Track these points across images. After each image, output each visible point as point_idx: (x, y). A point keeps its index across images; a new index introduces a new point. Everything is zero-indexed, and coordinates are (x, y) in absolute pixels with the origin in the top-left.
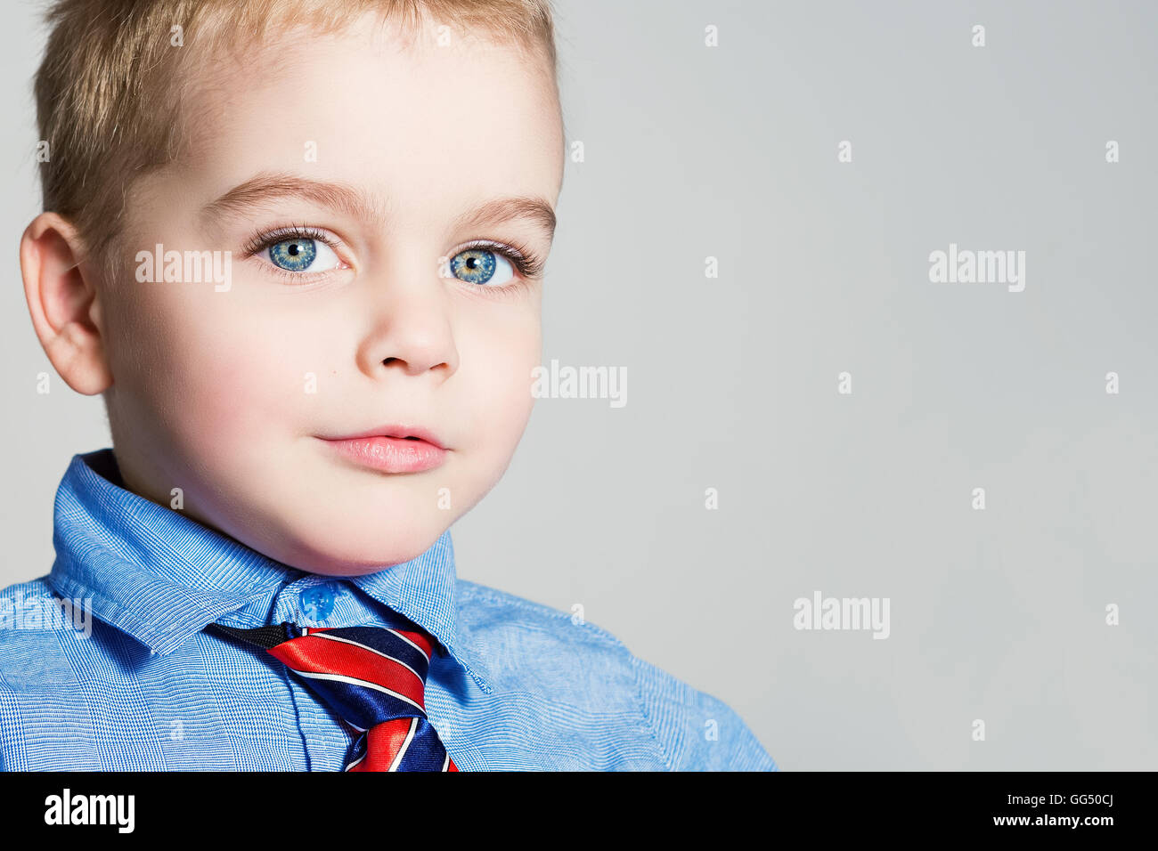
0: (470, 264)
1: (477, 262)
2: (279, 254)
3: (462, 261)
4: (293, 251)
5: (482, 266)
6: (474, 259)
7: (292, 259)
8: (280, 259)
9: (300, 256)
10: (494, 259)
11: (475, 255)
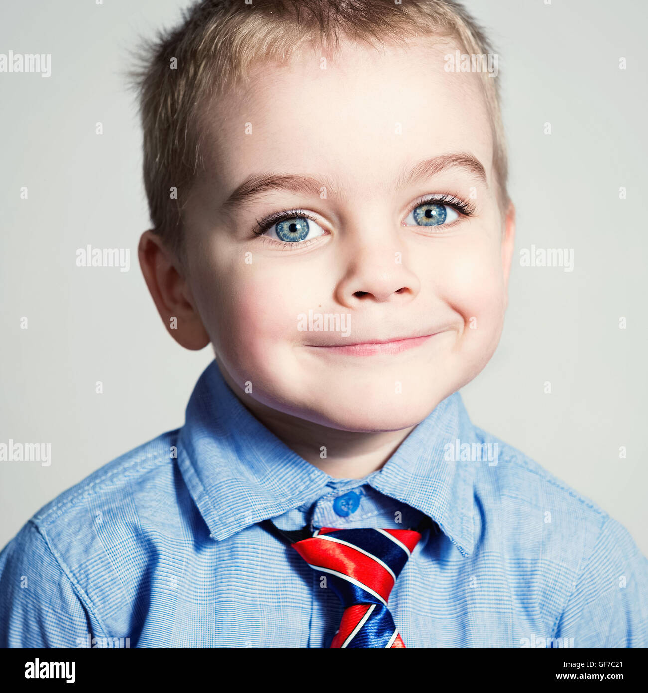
0: (428, 215)
1: (433, 213)
2: (282, 231)
3: (421, 212)
4: (293, 229)
5: (437, 216)
6: (431, 211)
7: (292, 235)
8: (283, 235)
9: (298, 232)
10: (445, 210)
11: (432, 208)
